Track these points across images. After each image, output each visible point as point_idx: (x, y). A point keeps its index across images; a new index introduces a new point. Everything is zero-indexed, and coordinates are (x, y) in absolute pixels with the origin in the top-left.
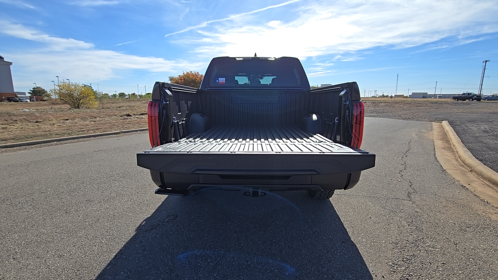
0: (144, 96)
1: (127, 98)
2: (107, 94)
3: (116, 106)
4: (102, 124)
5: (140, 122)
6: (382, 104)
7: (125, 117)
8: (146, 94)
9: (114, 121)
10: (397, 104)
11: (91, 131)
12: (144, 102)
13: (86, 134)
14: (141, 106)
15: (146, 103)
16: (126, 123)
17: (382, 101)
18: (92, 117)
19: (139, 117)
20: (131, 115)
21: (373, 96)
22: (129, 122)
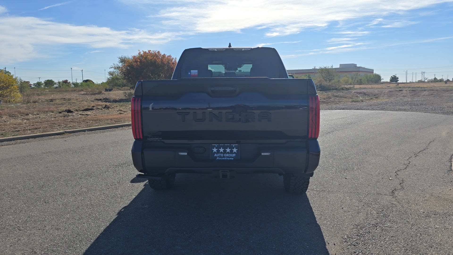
0: (80, 84)
1: (57, 87)
2: (27, 82)
3: (46, 98)
4: (38, 123)
5: (86, 120)
6: (425, 92)
7: (65, 114)
8: (83, 81)
9: (52, 119)
10: (447, 93)
11: (29, 131)
12: (83, 93)
13: (23, 135)
14: (80, 98)
15: (86, 94)
16: (68, 121)
17: (426, 89)
18: (22, 114)
19: (83, 114)
20: (72, 110)
21: (419, 81)
22: (72, 119)
